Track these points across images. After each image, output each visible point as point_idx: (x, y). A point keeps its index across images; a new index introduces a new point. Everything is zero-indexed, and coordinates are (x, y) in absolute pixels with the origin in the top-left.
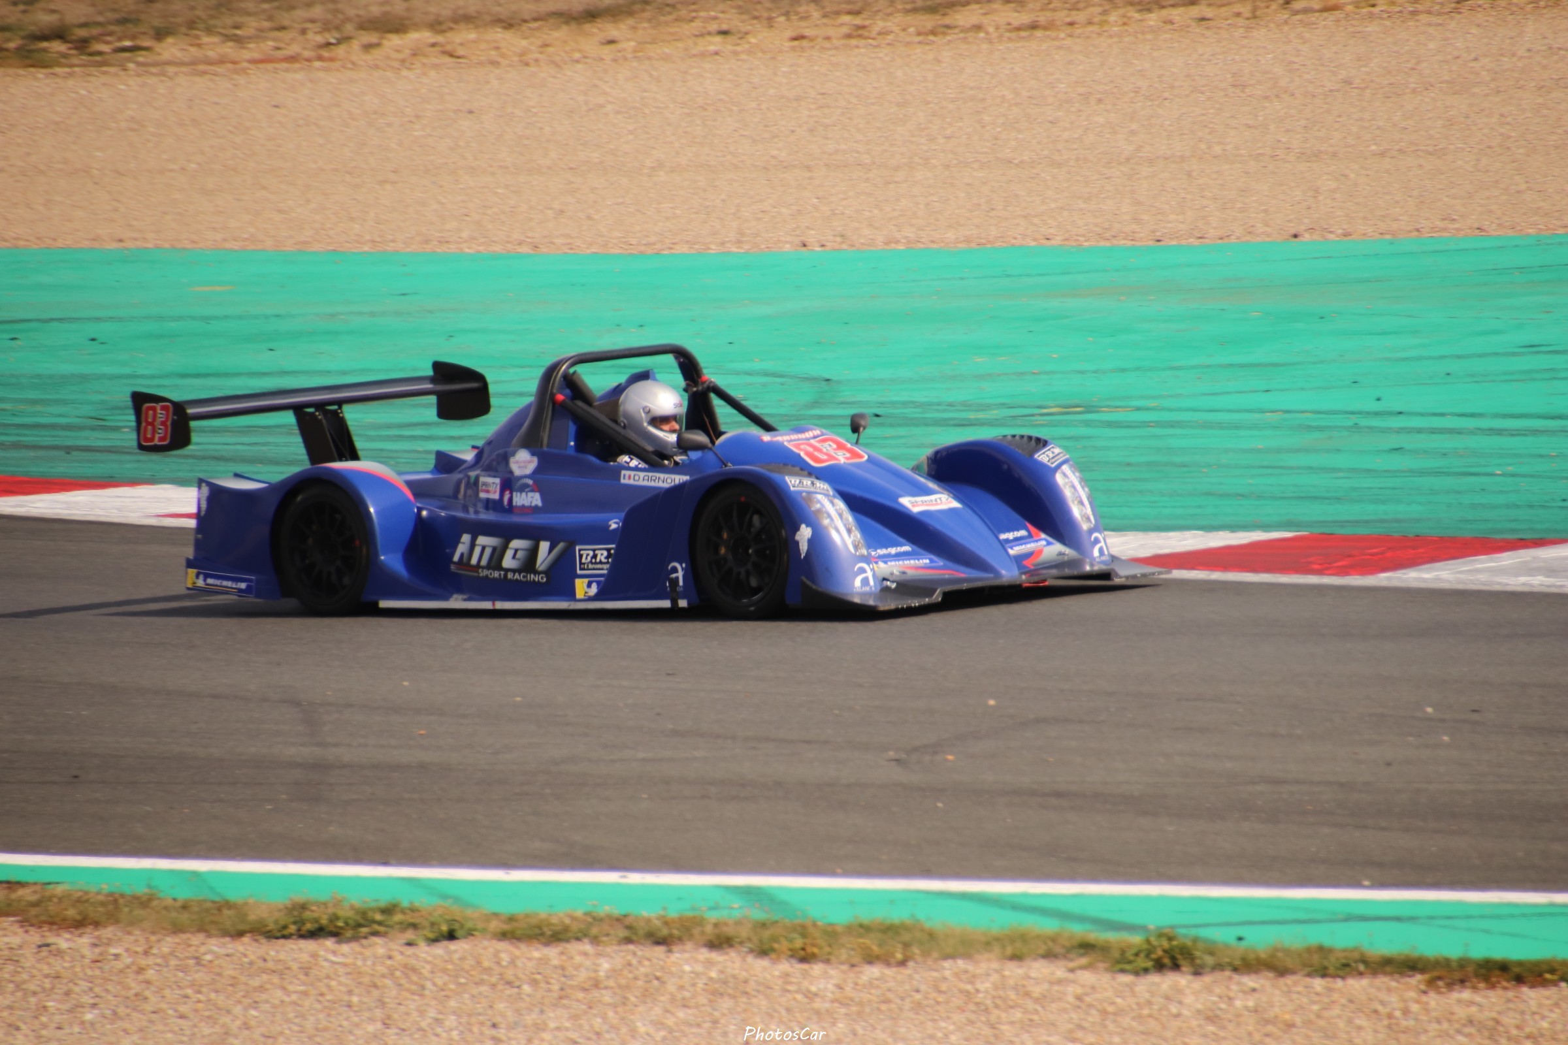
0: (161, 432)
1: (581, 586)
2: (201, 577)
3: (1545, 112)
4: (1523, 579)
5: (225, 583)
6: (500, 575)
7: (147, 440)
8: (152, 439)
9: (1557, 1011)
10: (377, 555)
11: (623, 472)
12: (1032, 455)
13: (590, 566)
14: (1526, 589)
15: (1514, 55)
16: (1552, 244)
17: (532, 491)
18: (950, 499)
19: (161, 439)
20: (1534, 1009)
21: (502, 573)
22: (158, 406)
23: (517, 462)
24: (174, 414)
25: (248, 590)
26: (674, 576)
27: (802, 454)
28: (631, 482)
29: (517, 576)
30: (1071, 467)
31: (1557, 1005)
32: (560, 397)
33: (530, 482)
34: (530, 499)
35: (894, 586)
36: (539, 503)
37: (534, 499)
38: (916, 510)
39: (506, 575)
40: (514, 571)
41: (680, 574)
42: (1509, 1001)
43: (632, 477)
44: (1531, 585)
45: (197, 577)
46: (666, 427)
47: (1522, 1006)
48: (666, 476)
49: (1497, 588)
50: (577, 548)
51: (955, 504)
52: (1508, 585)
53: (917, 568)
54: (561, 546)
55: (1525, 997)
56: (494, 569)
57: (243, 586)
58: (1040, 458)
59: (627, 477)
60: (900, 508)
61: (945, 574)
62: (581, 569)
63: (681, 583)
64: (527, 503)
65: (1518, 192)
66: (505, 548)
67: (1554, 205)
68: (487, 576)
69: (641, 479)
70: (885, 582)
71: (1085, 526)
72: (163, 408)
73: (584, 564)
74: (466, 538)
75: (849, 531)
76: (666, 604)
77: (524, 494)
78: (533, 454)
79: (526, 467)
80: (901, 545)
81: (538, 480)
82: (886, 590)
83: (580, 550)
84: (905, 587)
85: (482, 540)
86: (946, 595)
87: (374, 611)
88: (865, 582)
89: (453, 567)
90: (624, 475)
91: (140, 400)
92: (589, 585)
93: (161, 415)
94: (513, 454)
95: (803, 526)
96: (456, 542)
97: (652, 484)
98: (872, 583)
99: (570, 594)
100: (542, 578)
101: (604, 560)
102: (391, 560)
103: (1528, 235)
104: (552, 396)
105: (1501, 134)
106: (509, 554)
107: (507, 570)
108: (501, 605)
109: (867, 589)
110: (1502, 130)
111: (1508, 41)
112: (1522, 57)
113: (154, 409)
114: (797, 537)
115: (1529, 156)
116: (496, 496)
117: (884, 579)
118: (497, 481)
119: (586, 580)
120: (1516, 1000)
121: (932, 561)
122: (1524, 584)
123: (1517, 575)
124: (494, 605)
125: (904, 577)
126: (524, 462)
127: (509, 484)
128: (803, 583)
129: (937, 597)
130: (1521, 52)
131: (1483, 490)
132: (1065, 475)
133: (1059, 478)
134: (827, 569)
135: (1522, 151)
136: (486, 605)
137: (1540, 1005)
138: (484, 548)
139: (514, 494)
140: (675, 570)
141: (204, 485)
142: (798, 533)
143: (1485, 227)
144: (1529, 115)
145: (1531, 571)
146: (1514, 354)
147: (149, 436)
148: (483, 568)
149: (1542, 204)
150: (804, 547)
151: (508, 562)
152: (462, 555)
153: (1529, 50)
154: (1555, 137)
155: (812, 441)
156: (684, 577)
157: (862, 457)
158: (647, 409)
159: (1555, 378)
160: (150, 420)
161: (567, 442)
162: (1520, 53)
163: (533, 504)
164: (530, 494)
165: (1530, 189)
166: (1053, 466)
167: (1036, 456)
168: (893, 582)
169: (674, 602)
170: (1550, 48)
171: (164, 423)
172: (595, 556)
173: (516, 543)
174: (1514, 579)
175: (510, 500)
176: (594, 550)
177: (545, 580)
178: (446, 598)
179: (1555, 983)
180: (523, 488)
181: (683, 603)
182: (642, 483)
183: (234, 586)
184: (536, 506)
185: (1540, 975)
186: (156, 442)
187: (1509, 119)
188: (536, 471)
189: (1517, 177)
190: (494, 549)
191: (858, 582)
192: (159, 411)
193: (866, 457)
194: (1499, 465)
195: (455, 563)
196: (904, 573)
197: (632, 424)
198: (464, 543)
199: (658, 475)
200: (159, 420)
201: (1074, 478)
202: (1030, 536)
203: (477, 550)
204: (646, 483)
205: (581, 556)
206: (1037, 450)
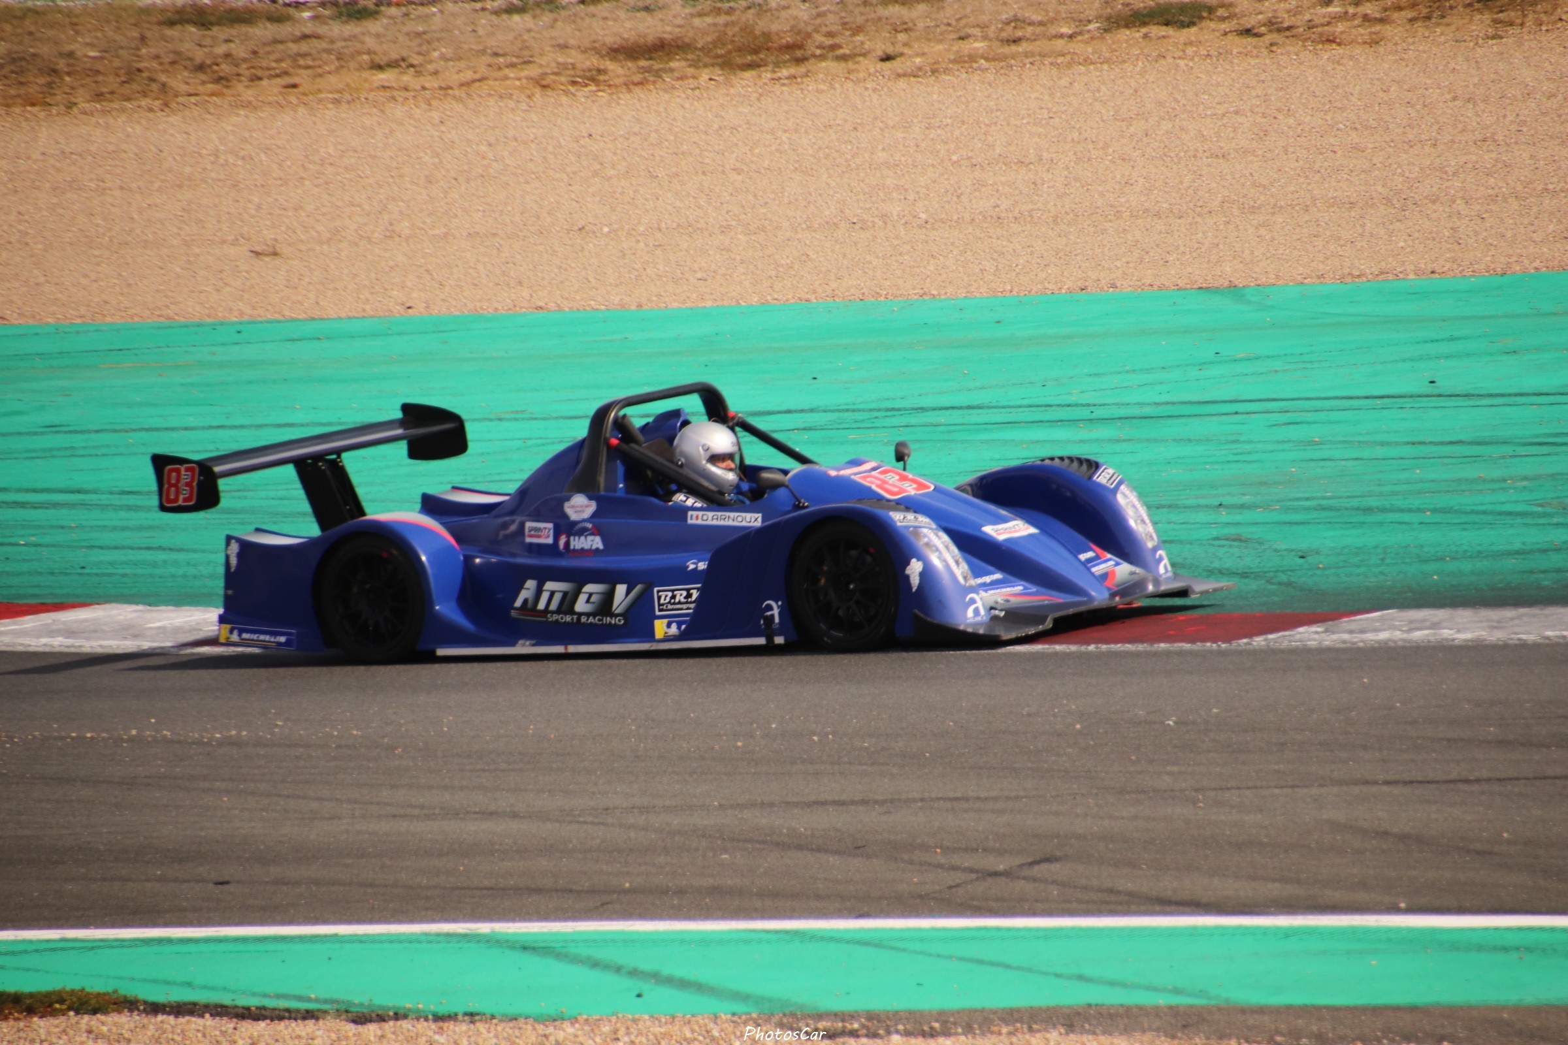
0: (185, 493)
1: (660, 628)
2: (236, 632)
3: (60, 211)
4: (44, 641)
5: (262, 637)
6: (572, 619)
7: (169, 501)
8: (176, 500)
9: (65, 1037)
10: (432, 606)
11: (690, 513)
12: (1090, 478)
13: (670, 607)
14: (47, 649)
15: (29, 158)
16: (70, 333)
17: (593, 534)
18: (1027, 525)
19: (185, 500)
20: (43, 1037)
21: (575, 617)
22: (183, 468)
23: (573, 507)
24: (200, 475)
25: (287, 643)
26: (769, 613)
27: (874, 487)
28: (699, 522)
29: (591, 620)
30: (1128, 486)
31: (64, 1031)
32: (614, 441)
33: (589, 526)
34: (589, 543)
35: (1002, 614)
36: (601, 546)
37: (596, 542)
38: (1001, 538)
39: (579, 619)
40: (588, 615)
41: (776, 612)
42: (19, 1030)
43: (700, 517)
44: (52, 646)
45: (231, 632)
46: (724, 465)
47: (32, 1035)
48: (736, 514)
49: (20, 649)
50: (656, 589)
51: (1033, 530)
52: (30, 646)
53: (1015, 595)
54: (639, 588)
55: (35, 1027)
56: (566, 613)
57: (282, 639)
58: (1098, 480)
59: (694, 517)
60: (984, 536)
61: (1044, 601)
62: (660, 610)
63: (777, 620)
64: (586, 546)
65: (37, 284)
66: (578, 592)
67: (70, 297)
68: (557, 620)
69: (710, 518)
70: (993, 611)
71: (1150, 545)
72: (187, 470)
73: (663, 605)
74: (531, 584)
75: (957, 563)
76: (761, 641)
77: (582, 538)
78: (590, 498)
79: (583, 511)
80: (993, 573)
81: (597, 525)
82: (995, 618)
83: (658, 592)
84: (1014, 616)
85: (550, 586)
86: (1057, 621)
87: (432, 658)
88: (976, 611)
89: (513, 613)
90: (692, 516)
91: (161, 463)
92: (669, 626)
93: (185, 476)
94: (568, 499)
95: (914, 561)
96: (520, 587)
97: (722, 523)
98: (982, 612)
99: (649, 635)
100: (619, 621)
101: (683, 600)
102: (445, 608)
103: (47, 324)
104: (607, 441)
105: (20, 231)
106: (582, 598)
107: (580, 614)
108: (572, 649)
109: (978, 619)
110: (21, 227)
111: (23, 145)
112: (37, 160)
113: (178, 471)
114: (908, 571)
115: (45, 251)
116: (550, 541)
117: (992, 608)
118: (550, 525)
119: (666, 621)
120: (26, 1029)
121: (1025, 588)
122: (45, 645)
123: (39, 637)
124: (566, 649)
125: (1008, 606)
126: (582, 506)
127: (564, 527)
128: (916, 616)
129: (1049, 624)
130: (36, 155)
131: (7, 559)
132: (1125, 495)
133: (1120, 498)
134: (940, 601)
135: (40, 246)
136: (559, 649)
137: (49, 1033)
138: (552, 593)
139: (572, 538)
140: (770, 608)
141: (233, 541)
142: (908, 568)
143: (7, 317)
144: (46, 213)
145: (52, 633)
146: (35, 434)
147: (172, 497)
148: (553, 612)
149: (60, 296)
150: (915, 581)
151: (581, 606)
152: (526, 601)
153: (44, 154)
154: (70, 234)
155: (874, 473)
156: (780, 613)
157: (929, 487)
158: (706, 448)
159: (73, 456)
160: (173, 481)
161: (617, 485)
162: (34, 157)
163: (594, 547)
164: (590, 538)
165: (48, 282)
166: (1113, 486)
167: (1095, 478)
168: (1001, 610)
169: (770, 639)
170: (63, 152)
171: (189, 484)
172: (674, 597)
173: (589, 588)
174: (35, 640)
175: (567, 544)
176: (673, 591)
177: (622, 622)
178: (513, 644)
179: (63, 1013)
180: (582, 532)
181: (779, 640)
182: (709, 522)
183: (272, 640)
184: (597, 549)
185: (50, 1005)
186: (180, 502)
187: (27, 217)
188: (594, 515)
189: (35, 271)
190: (565, 594)
191: (970, 613)
192: (183, 472)
193: (933, 487)
194: (23, 536)
195: (516, 609)
196: (1008, 601)
197: (691, 464)
198: (528, 589)
199: (727, 514)
200: (183, 482)
201: (1133, 498)
202: (1097, 557)
203: (545, 597)
204: (715, 522)
205: (659, 598)
206: (1094, 473)
